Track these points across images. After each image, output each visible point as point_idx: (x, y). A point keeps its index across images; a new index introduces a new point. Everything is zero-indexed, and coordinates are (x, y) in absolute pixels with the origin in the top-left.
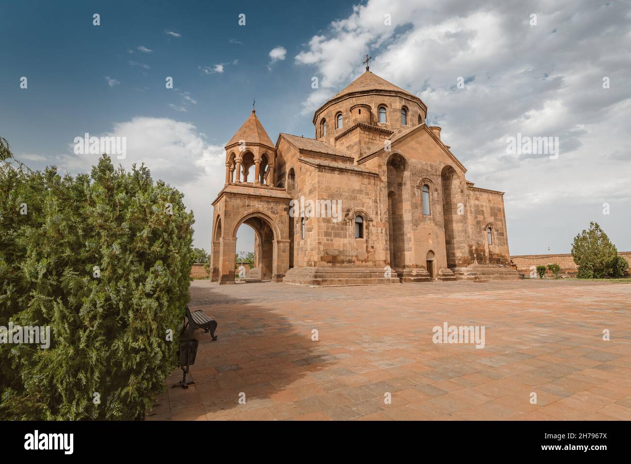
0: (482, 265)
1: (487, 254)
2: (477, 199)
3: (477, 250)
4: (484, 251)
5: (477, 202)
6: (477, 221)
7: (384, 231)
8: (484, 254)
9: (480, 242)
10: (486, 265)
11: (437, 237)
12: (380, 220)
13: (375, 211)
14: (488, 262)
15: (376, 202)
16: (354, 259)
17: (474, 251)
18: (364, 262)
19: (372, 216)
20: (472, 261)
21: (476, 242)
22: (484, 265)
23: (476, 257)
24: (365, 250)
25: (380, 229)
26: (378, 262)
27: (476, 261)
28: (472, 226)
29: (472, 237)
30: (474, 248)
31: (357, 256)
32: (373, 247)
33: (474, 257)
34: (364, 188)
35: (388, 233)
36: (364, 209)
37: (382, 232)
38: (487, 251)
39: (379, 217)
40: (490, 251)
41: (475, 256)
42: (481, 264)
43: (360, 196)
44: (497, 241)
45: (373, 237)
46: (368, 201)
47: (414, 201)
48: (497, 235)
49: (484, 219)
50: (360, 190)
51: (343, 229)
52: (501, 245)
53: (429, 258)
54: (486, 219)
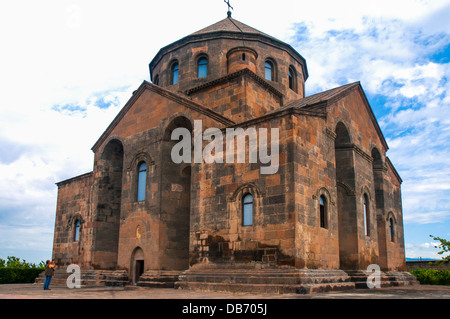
0: (220, 265)
3: (210, 239)
6: (218, 188)
7: (92, 232)
10: (229, 265)
11: (148, 228)
12: (90, 221)
13: (87, 213)
14: (232, 259)
15: (89, 202)
17: (204, 242)
19: (85, 218)
20: (199, 259)
22: (224, 265)
23: (208, 252)
24: (78, 252)
25: (89, 229)
27: (207, 258)
28: (207, 200)
30: (205, 236)
32: (83, 249)
33: (204, 251)
34: (82, 192)
35: (95, 233)
36: (80, 213)
37: (90, 233)
38: (233, 238)
39: (90, 217)
41: (206, 249)
42: (217, 263)
43: (78, 201)
44: (261, 216)
45: (84, 239)
46: (84, 204)
47: (124, 188)
48: (264, 203)
49: (234, 180)
50: (79, 195)
51: (67, 235)
52: (273, 222)
53: (139, 257)
54: (238, 180)
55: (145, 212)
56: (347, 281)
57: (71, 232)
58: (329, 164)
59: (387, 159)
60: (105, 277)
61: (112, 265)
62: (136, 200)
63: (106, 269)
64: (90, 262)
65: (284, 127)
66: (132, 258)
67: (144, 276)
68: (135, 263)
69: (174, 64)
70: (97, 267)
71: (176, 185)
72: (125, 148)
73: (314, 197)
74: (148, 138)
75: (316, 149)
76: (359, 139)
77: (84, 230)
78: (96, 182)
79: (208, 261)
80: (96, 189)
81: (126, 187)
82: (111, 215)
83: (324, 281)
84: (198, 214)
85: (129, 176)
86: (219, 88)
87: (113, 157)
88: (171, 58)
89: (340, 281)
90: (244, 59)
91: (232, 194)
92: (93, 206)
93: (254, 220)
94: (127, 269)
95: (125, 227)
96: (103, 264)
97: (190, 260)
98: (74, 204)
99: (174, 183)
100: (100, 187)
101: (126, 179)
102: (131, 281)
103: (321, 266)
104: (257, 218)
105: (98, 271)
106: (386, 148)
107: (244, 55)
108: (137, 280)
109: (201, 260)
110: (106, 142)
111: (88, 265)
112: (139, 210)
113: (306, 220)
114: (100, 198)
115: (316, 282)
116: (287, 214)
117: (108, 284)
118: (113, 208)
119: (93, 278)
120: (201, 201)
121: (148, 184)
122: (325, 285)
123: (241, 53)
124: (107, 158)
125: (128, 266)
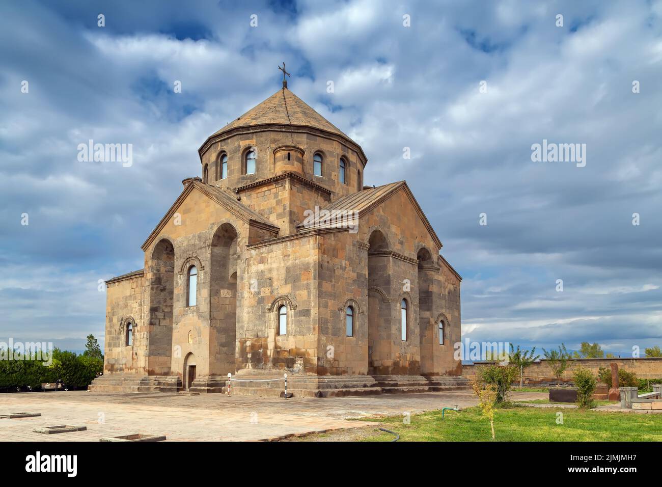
0: (260, 371)
1: (270, 352)
2: (262, 261)
3: (253, 346)
4: (266, 348)
5: (261, 267)
6: (259, 298)
7: (145, 336)
8: (265, 353)
9: (260, 334)
10: (267, 371)
11: (199, 334)
12: (143, 324)
13: (140, 316)
14: (270, 365)
15: (141, 305)
16: (124, 366)
17: (248, 349)
18: (130, 370)
19: (137, 321)
20: (244, 365)
21: (253, 333)
22: (263, 371)
23: (251, 359)
24: (131, 357)
25: (142, 333)
26: (139, 369)
27: (250, 365)
28: (250, 309)
29: (249, 326)
30: (248, 343)
31: (125, 364)
32: (136, 354)
33: (248, 358)
34: (133, 293)
35: (148, 337)
36: (132, 315)
37: (144, 337)
38: (271, 346)
39: (143, 321)
40: (276, 347)
41: (249, 356)
42: (258, 369)
43: (130, 302)
44: (293, 327)
45: (137, 344)
46: (136, 306)
47: (176, 292)
48: (295, 316)
49: (272, 292)
50: (130, 296)
51: (118, 338)
52: (301, 333)
53: (191, 362)
54: (275, 292)
55: (196, 318)
56: (372, 386)
57: (123, 336)
58: (359, 275)
59: (441, 258)
60: (159, 383)
61: (166, 370)
62: (188, 305)
63: (161, 374)
64: (144, 368)
65: (311, 246)
66: (185, 364)
67: (195, 382)
68: (188, 368)
69: (222, 155)
70: (151, 373)
71: (226, 291)
72: (176, 250)
73: (340, 310)
74: (197, 242)
75: (344, 263)
76: (401, 243)
77: (137, 334)
78: (147, 283)
79: (251, 367)
80: (148, 290)
81: (178, 291)
82: (164, 319)
83: (345, 387)
84: (243, 322)
85: (180, 280)
86: (265, 189)
87: (165, 256)
88: (219, 149)
89: (365, 386)
90: (289, 159)
91: (270, 305)
92: (146, 309)
93: (287, 331)
94: (180, 375)
95: (178, 332)
96: (157, 370)
97: (236, 366)
98: (126, 306)
99: (223, 288)
100: (152, 289)
101: (177, 283)
102: (184, 386)
103: (345, 372)
104: (290, 329)
105: (153, 377)
106: (439, 245)
107: (289, 154)
108: (190, 385)
109: (245, 366)
110: (156, 241)
111: (142, 370)
112: (191, 315)
113: (330, 331)
114: (152, 301)
115: (336, 387)
116: (312, 326)
117: (162, 390)
118: (166, 310)
119: (147, 384)
120: (246, 310)
121: (198, 290)
122: (344, 390)
123: (286, 152)
124: (158, 258)
125: (181, 371)
